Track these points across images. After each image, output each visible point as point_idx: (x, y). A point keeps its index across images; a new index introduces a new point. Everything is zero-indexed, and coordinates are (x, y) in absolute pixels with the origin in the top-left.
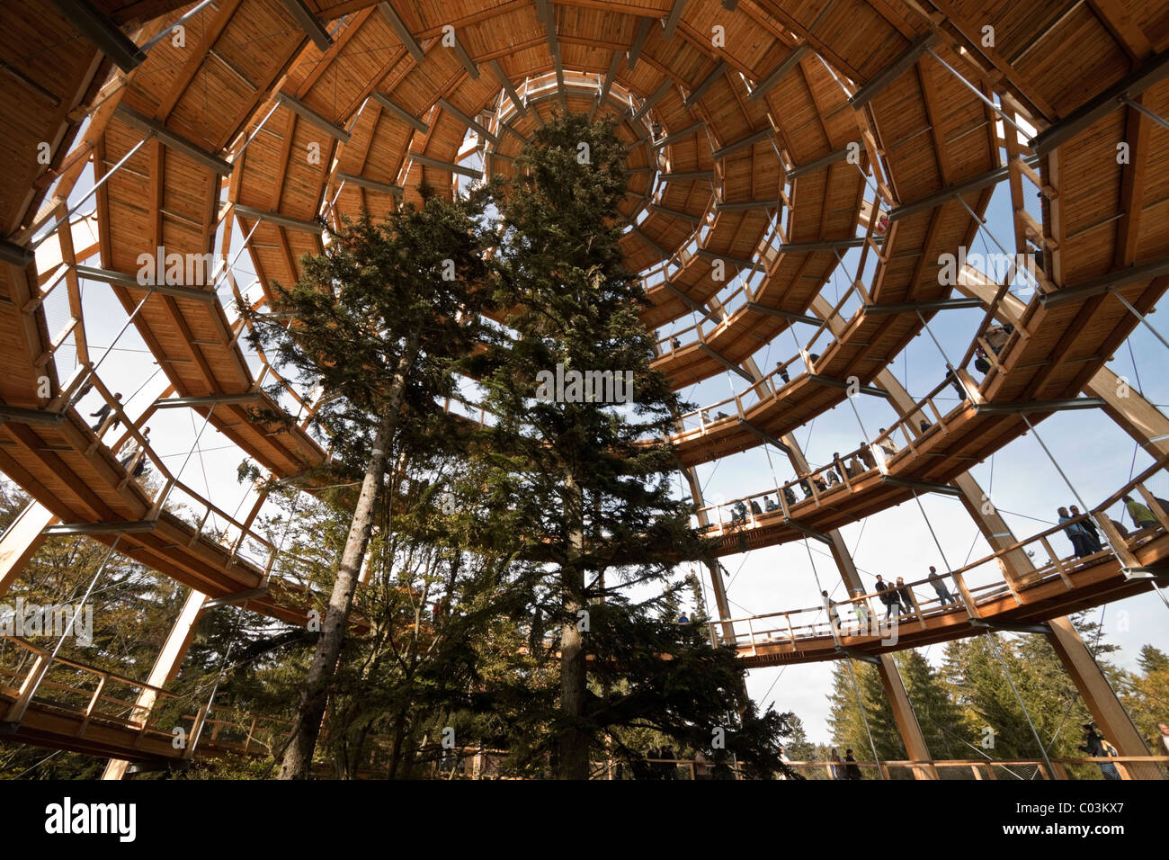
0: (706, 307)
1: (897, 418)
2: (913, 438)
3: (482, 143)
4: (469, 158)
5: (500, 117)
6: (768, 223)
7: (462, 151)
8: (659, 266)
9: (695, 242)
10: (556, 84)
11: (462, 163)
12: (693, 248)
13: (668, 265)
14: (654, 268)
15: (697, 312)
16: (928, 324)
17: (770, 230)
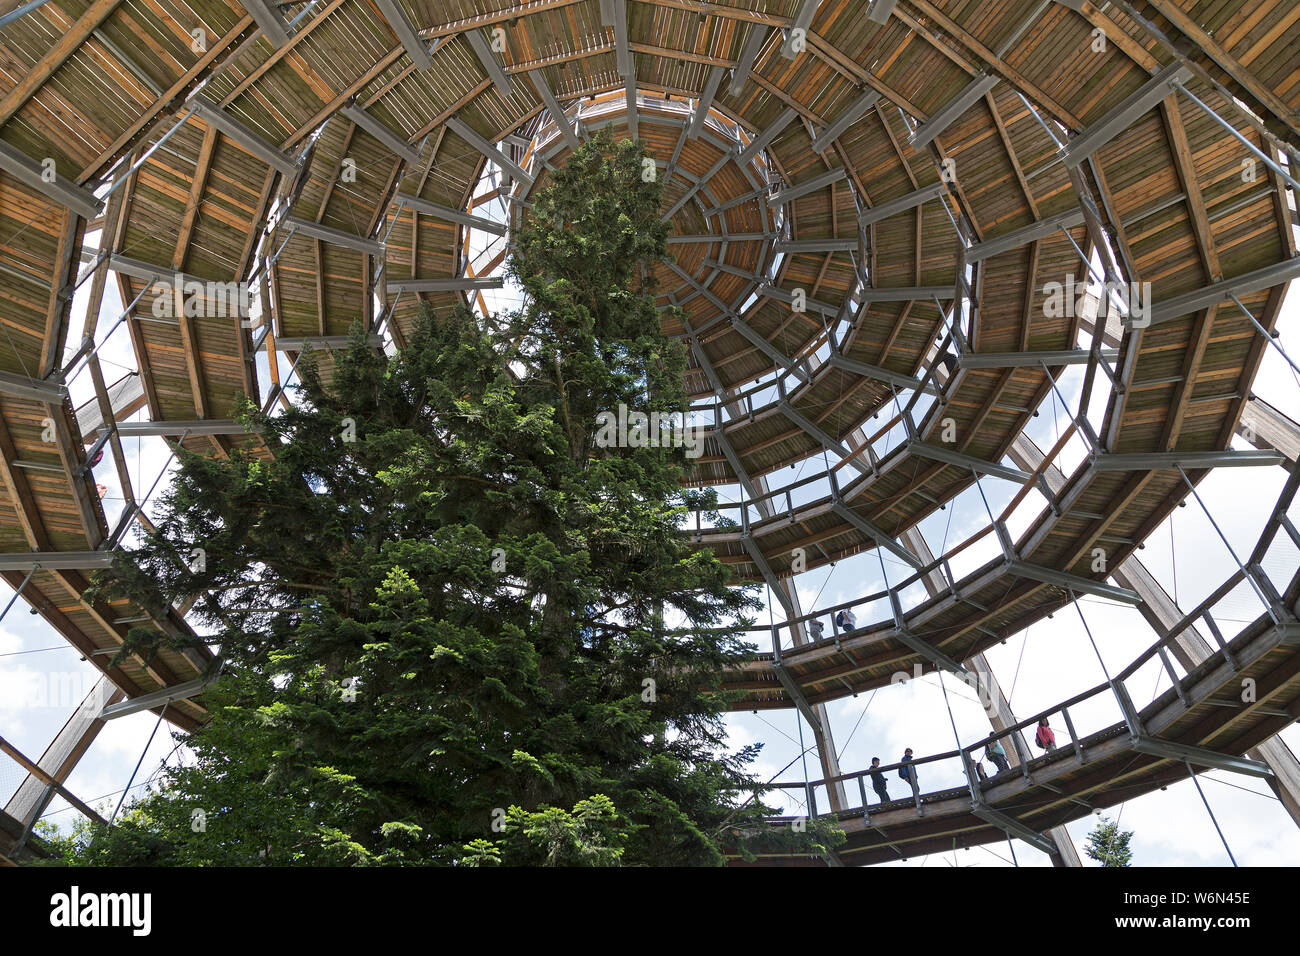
0: (845, 444)
1: (1155, 638)
2: (1182, 673)
3: (507, 183)
4: (485, 206)
5: (537, 148)
6: (939, 321)
7: (478, 192)
8: (771, 376)
9: (827, 345)
10: (625, 106)
11: (477, 212)
12: (824, 353)
13: (785, 375)
14: (764, 379)
15: (829, 453)
16: (1196, 489)
17: (944, 332)
